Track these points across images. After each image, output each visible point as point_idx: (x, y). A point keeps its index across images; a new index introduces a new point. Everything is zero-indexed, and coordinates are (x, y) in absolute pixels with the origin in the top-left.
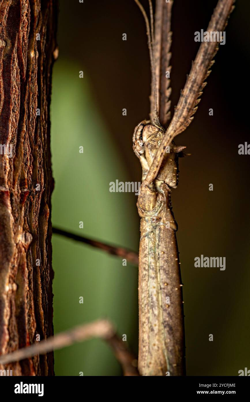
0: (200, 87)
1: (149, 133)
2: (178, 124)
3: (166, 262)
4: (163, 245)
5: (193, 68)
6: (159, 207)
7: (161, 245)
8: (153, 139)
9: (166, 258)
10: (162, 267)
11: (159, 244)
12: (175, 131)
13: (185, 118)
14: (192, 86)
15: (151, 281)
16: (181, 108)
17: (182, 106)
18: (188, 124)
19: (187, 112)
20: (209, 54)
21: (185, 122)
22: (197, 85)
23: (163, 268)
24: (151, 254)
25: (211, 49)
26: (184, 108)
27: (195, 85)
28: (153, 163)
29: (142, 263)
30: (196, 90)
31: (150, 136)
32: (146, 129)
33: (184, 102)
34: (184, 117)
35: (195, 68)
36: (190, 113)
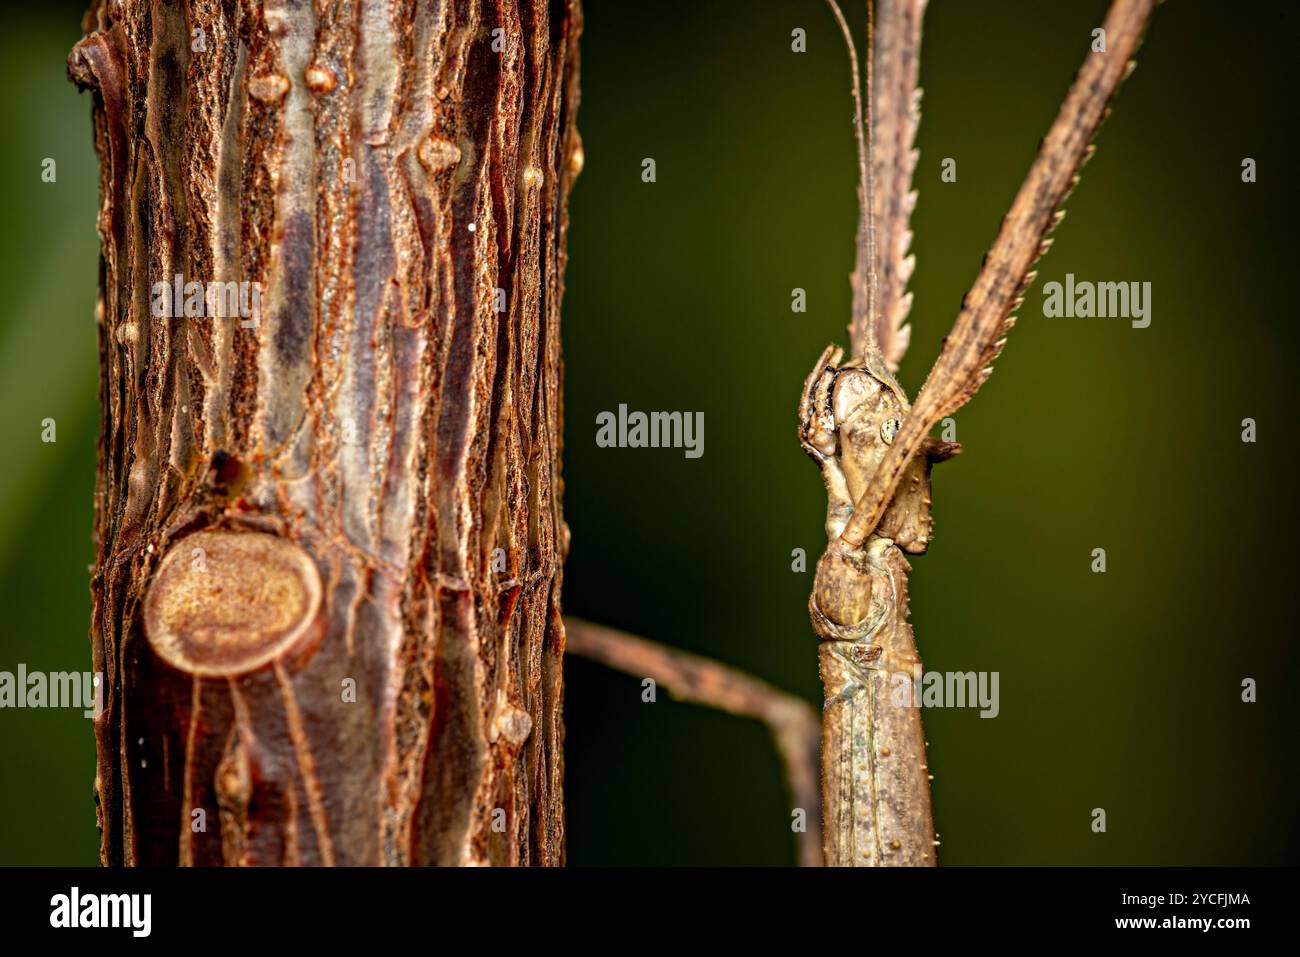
0: (1019, 286)
1: (855, 397)
2: (950, 387)
3: (897, 778)
4: (887, 727)
5: (1005, 234)
6: (877, 618)
7: (881, 726)
8: (866, 418)
9: (894, 766)
10: (883, 792)
11: (876, 726)
12: (939, 407)
13: (972, 373)
14: (997, 283)
15: (859, 833)
16: (960, 343)
17: (964, 336)
18: (975, 388)
19: (978, 356)
20: (1053, 196)
21: (970, 382)
22: (1012, 281)
23: (887, 796)
24: (859, 754)
25: (1059, 183)
26: (967, 343)
27: (1006, 280)
28: (868, 493)
29: (835, 776)
30: (1008, 293)
31: (858, 407)
32: (845, 383)
33: (969, 325)
34: (966, 369)
35: (1011, 235)
36: (984, 358)
